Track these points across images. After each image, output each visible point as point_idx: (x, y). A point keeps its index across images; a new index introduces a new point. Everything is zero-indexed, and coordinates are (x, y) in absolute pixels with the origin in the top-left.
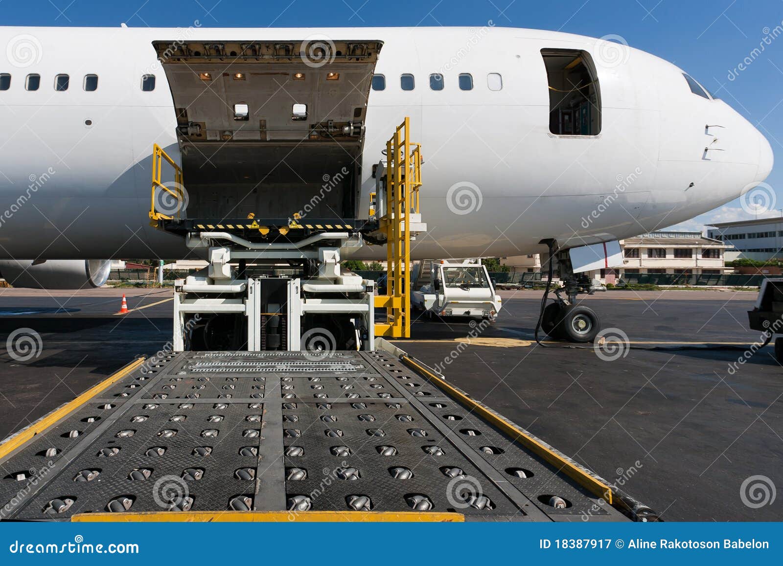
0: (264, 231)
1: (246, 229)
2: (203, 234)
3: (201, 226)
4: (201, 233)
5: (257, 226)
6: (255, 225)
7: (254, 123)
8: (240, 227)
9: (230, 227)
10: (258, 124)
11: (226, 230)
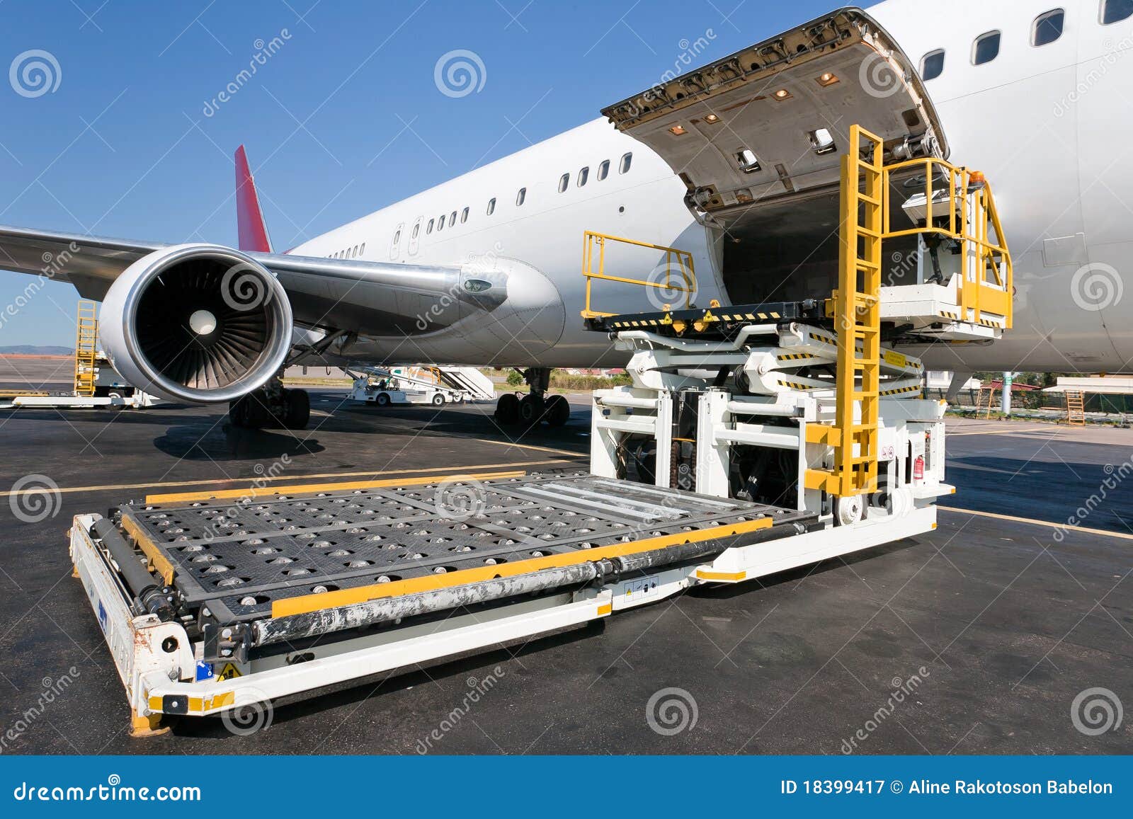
0: (679, 327)
1: (659, 325)
2: (621, 334)
3: (618, 325)
4: (620, 332)
5: (670, 321)
6: (667, 320)
7: (769, 171)
8: (653, 323)
9: (644, 323)
10: (775, 173)
11: (641, 328)
